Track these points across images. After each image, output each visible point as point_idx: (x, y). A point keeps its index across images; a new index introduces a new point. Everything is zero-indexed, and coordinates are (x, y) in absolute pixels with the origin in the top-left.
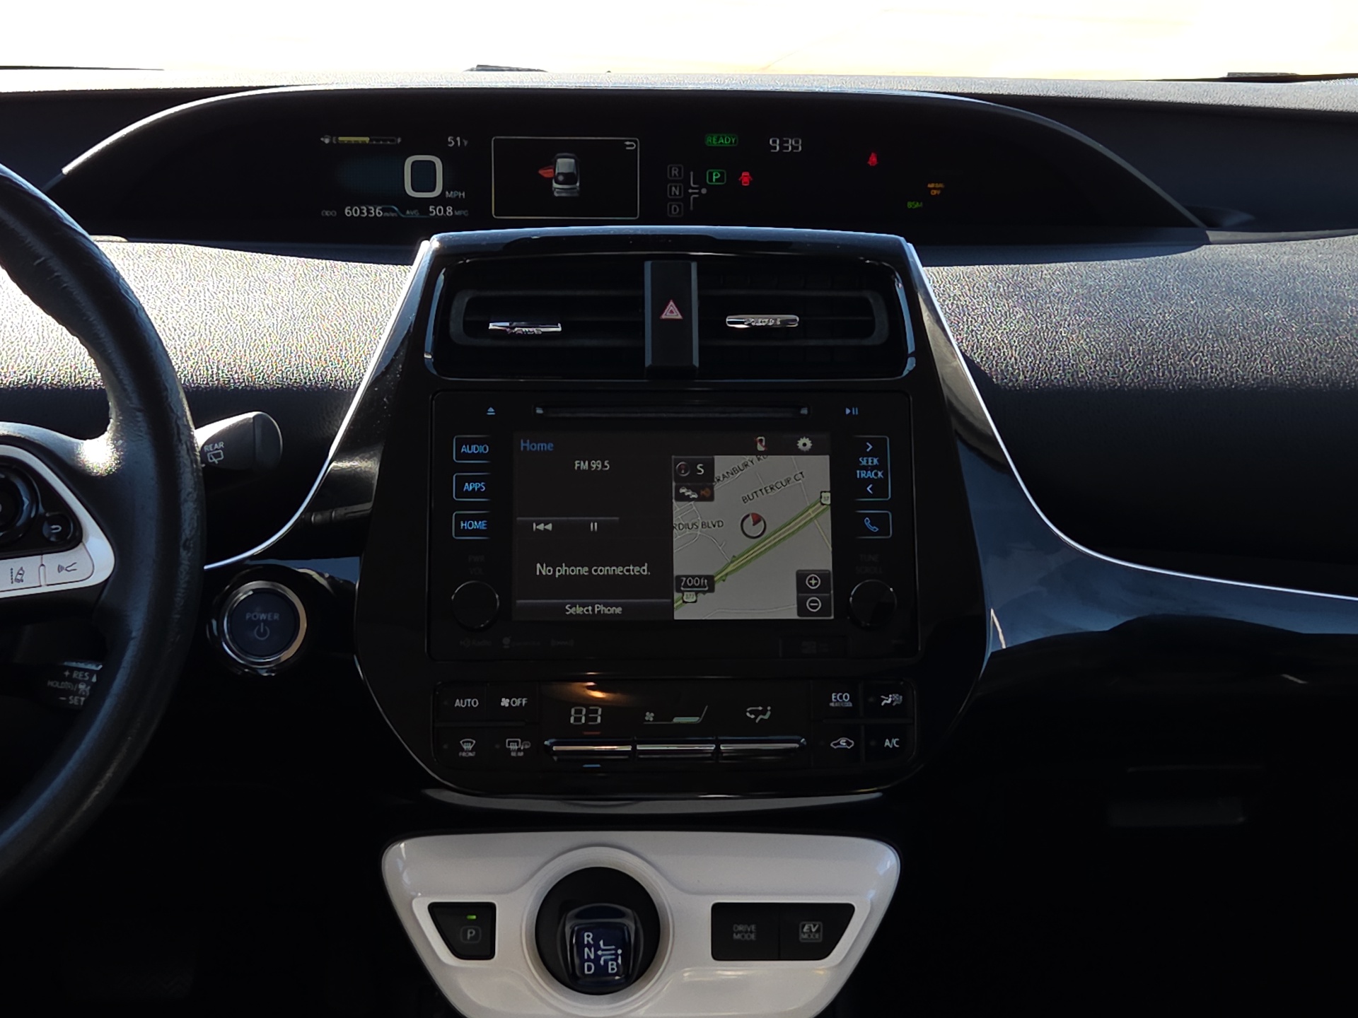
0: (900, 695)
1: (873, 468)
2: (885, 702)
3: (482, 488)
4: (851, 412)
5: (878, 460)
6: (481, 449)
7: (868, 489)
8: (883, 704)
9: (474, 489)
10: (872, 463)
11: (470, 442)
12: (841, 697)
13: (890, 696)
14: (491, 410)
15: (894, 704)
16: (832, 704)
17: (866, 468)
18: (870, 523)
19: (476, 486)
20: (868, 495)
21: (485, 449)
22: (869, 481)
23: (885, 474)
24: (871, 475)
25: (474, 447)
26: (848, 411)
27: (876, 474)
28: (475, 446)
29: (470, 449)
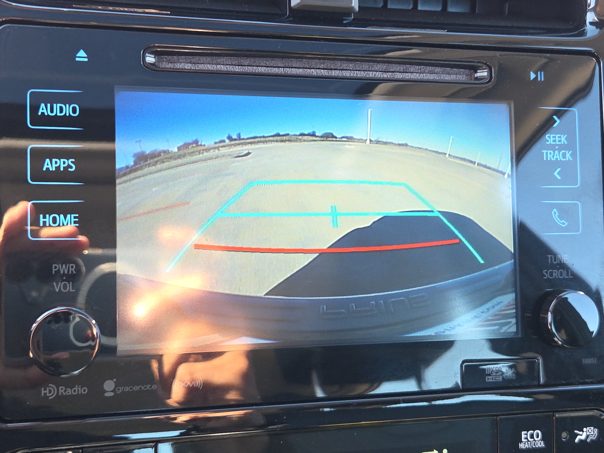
0: (595, 428)
1: (562, 147)
2: (579, 437)
3: (71, 167)
4: (537, 77)
5: (566, 139)
6: (68, 110)
7: (556, 173)
8: (576, 441)
9: (58, 168)
10: (560, 141)
11: (52, 99)
12: (532, 437)
13: (585, 429)
14: (82, 53)
15: (588, 440)
16: (522, 446)
17: (552, 147)
18: (558, 216)
19: (62, 163)
20: (555, 181)
21: (74, 110)
22: (556, 164)
23: (574, 155)
24: (558, 156)
25: (56, 107)
26: (533, 76)
27: (564, 156)
28: (59, 105)
29: (52, 111)
